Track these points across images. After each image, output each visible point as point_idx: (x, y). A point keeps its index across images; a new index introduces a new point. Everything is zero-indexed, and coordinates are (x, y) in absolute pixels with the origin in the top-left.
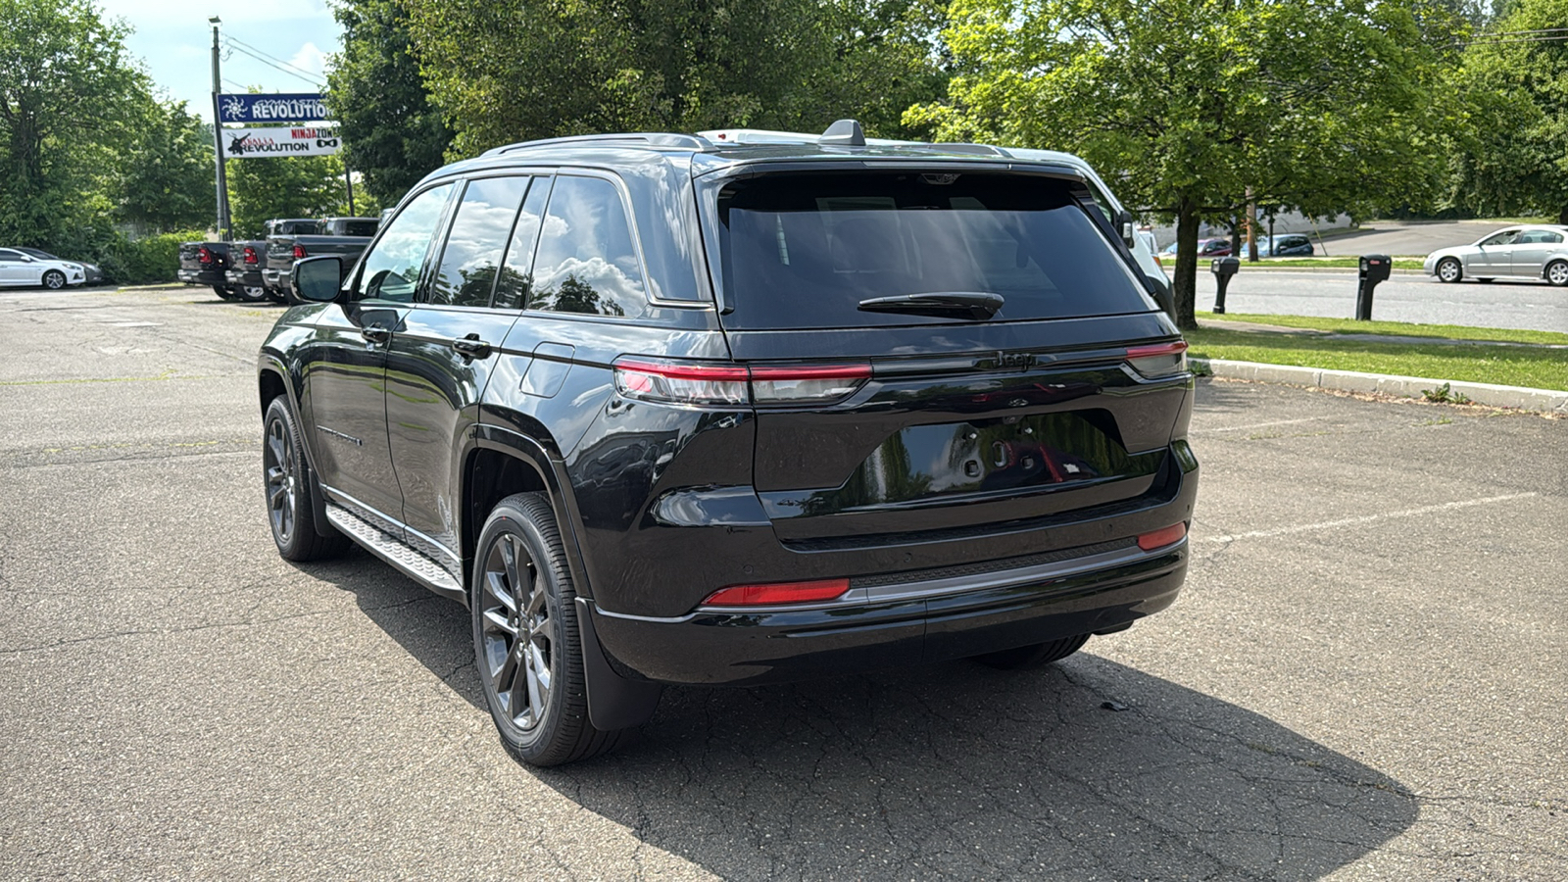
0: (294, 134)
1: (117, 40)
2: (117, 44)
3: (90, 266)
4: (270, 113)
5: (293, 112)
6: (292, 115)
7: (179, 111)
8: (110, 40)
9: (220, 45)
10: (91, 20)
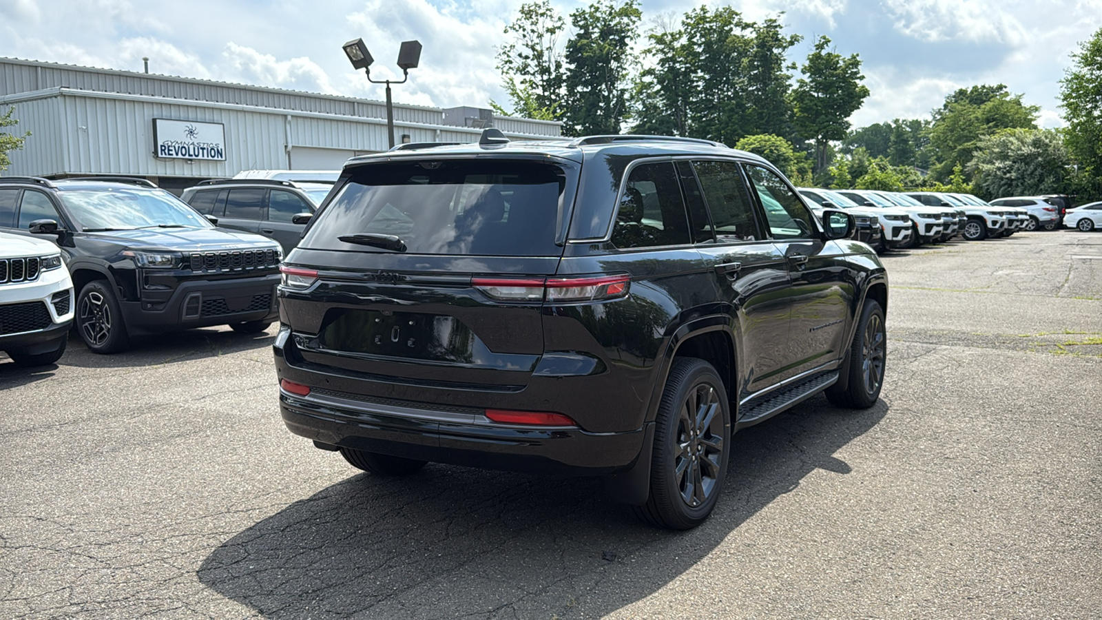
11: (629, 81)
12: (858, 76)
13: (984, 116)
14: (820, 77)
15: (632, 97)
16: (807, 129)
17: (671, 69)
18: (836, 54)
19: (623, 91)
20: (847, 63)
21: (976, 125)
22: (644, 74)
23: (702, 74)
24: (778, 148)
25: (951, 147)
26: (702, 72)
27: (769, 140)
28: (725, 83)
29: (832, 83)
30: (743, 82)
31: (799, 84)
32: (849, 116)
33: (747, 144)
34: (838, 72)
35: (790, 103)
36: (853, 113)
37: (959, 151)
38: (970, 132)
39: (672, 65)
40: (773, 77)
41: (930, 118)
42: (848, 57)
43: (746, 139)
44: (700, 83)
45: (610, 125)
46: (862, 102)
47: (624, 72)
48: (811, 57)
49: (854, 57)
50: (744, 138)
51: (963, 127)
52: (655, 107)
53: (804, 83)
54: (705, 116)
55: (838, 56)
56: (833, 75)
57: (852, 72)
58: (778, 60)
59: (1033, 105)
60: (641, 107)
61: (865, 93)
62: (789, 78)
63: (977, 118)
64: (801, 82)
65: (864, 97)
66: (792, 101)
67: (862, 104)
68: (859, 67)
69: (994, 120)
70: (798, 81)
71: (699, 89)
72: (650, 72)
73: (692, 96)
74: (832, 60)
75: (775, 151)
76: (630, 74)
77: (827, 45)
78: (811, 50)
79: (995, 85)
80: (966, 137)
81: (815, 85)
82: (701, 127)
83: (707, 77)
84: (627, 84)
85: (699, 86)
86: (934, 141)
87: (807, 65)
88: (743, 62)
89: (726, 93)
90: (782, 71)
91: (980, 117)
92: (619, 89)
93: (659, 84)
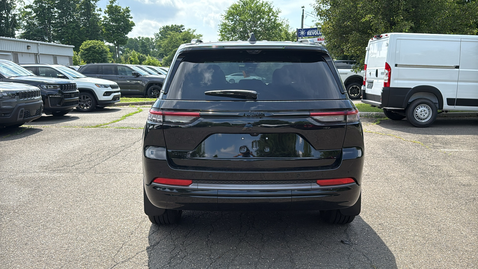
0: (318, 40)
1: (277, 15)
2: (276, 16)
3: (264, 78)
4: (312, 34)
5: (319, 33)
6: (318, 34)
7: (294, 34)
8: (275, 15)
9: (304, 14)
10: (270, 10)
11: (17, 10)
12: (130, 17)
13: (182, 38)
14: (113, 16)
15: (20, 19)
16: (110, 39)
17: (41, 6)
18: (119, 6)
19: (15, 15)
20: (125, 10)
21: (179, 41)
22: (26, 8)
23: (57, 10)
24: (102, 47)
25: (170, 50)
26: (56, 9)
27: (98, 43)
28: (69, 15)
29: (119, 19)
30: (78, 15)
31: (104, 18)
32: (127, 34)
33: (87, 44)
34: (121, 14)
35: (100, 27)
36: (129, 33)
37: (174, 51)
38: (178, 44)
39: (41, 4)
40: (92, 14)
41: (153, 37)
42: (125, 8)
43: (86, 42)
44: (56, 14)
45: (9, 32)
46: (132, 28)
47: (14, 5)
48: (108, 6)
49: (127, 8)
50: (85, 41)
51: (174, 42)
52: (34, 25)
53: (106, 18)
54: (60, 30)
55: (120, 7)
56: (119, 15)
57: (127, 15)
58: (94, 7)
59: (200, 34)
60: (26, 24)
61: (133, 25)
62: (99, 15)
63: (179, 38)
64: (105, 18)
65: (133, 26)
66: (102, 26)
67: (132, 29)
68: (130, 13)
69: (186, 39)
70: (103, 17)
71: (56, 17)
72: (30, 7)
73: (52, 20)
74: (118, 8)
75: (101, 48)
76: (17, 6)
77: (115, 2)
78: (108, 3)
79: (179, 25)
80: (176, 46)
81: (111, 19)
82: (59, 35)
83: (60, 11)
84: (16, 12)
85: (56, 15)
86: (164, 47)
87: (107, 10)
88: (77, 6)
89: (70, 20)
90: (95, 12)
91: (181, 38)
92: (12, 14)
93: (35, 13)
